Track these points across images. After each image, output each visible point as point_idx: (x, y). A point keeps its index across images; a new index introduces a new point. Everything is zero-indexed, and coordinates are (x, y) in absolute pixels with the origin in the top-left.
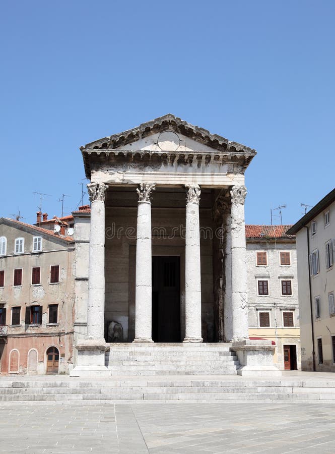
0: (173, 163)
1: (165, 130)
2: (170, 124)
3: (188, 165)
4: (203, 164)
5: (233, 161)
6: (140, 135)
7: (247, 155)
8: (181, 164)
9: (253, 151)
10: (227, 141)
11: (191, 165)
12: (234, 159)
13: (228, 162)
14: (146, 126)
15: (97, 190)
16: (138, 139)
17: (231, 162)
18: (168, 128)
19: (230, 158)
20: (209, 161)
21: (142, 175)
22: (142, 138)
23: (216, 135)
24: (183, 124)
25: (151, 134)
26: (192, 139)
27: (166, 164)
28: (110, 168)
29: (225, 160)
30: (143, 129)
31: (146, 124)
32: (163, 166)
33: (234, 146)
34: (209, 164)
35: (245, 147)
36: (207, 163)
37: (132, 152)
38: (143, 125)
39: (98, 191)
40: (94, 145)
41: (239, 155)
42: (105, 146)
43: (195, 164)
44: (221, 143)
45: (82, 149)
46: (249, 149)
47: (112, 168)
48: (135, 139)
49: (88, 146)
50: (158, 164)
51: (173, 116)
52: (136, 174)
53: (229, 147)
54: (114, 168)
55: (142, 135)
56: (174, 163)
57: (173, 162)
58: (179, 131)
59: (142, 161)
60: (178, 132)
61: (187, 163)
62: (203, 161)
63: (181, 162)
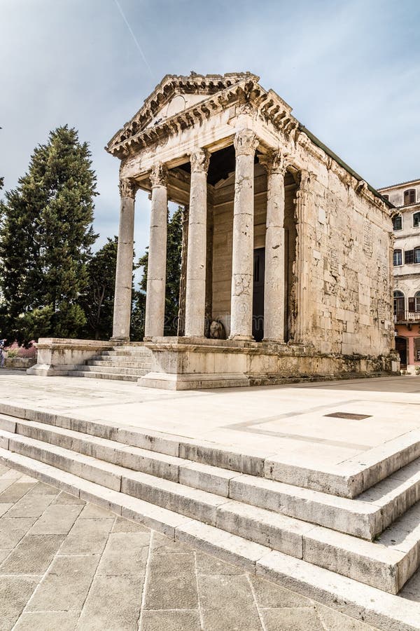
1: (172, 97)
2: (174, 87)
4: (205, 121)
5: (233, 102)
6: (151, 114)
7: (242, 85)
8: (185, 130)
9: (249, 75)
11: (193, 128)
12: (232, 97)
13: (229, 106)
14: (150, 101)
17: (232, 104)
18: (174, 94)
19: (226, 98)
20: (209, 114)
22: (155, 116)
23: (208, 76)
24: (180, 80)
25: (161, 108)
26: (196, 94)
27: (172, 135)
28: (131, 161)
29: (224, 104)
30: (149, 105)
31: (149, 98)
32: (170, 139)
33: (228, 79)
34: (210, 118)
35: (238, 75)
36: (208, 117)
38: (146, 101)
40: (114, 142)
41: (233, 90)
42: (123, 138)
43: (197, 125)
44: (215, 84)
45: (107, 149)
46: (242, 74)
48: (148, 120)
49: (110, 144)
51: (170, 76)
53: (225, 83)
54: (134, 159)
55: (153, 113)
56: (179, 131)
57: (177, 131)
58: (183, 91)
59: (152, 143)
61: (189, 126)
62: (203, 115)
63: (184, 127)
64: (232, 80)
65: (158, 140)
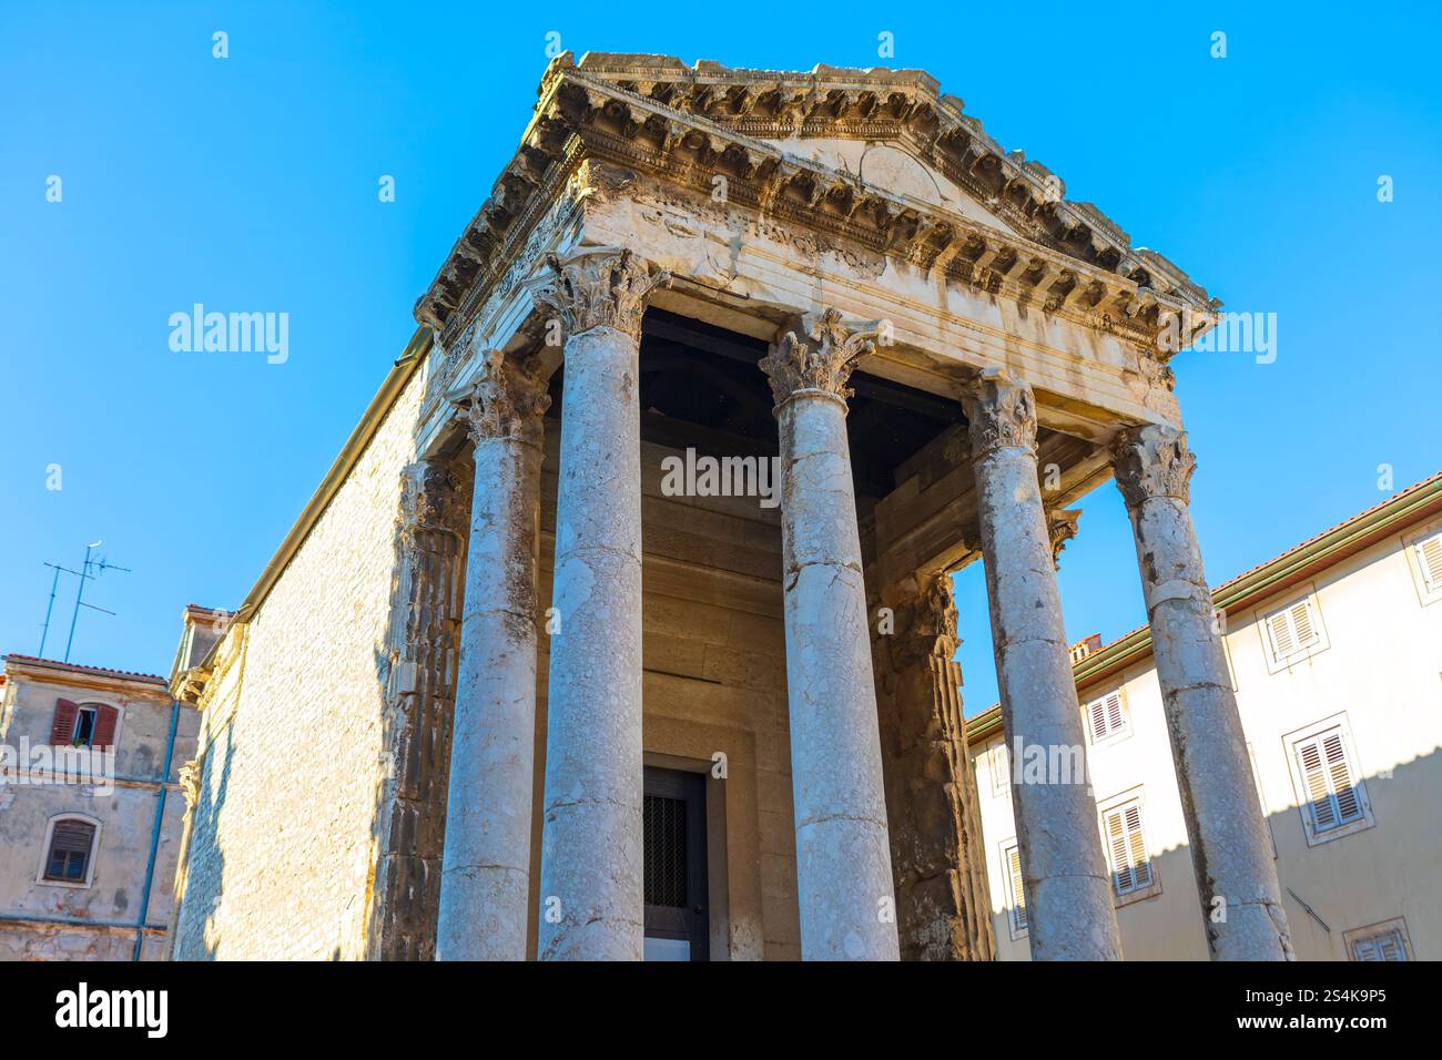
0: (928, 268)
1: (884, 137)
2: (911, 117)
3: (984, 295)
4: (1035, 310)
5: (1135, 330)
6: (798, 116)
8: (959, 285)
10: (1126, 239)
11: (993, 301)
12: (1142, 321)
14: (835, 82)
15: (615, 278)
16: (786, 134)
17: (1131, 333)
18: (897, 135)
19: (1134, 309)
20: (1060, 302)
21: (814, 280)
22: (804, 135)
24: (970, 128)
25: (835, 134)
26: (985, 205)
27: (901, 260)
28: (671, 208)
29: (1112, 317)
30: (822, 91)
32: (891, 268)
33: (1150, 268)
34: (1059, 319)
36: (1048, 310)
37: (787, 159)
39: (622, 287)
42: (667, 97)
43: (1008, 303)
44: (1101, 242)
47: (679, 211)
48: (775, 125)
49: (594, 60)
50: (872, 255)
51: (934, 84)
52: (787, 264)
53: (1130, 269)
54: (689, 215)
55: (806, 122)
56: (933, 272)
57: (928, 264)
58: (939, 160)
59: (809, 223)
60: (933, 165)
61: (979, 284)
62: (1041, 293)
63: (956, 274)
64: (1161, 280)
65: (835, 230)
